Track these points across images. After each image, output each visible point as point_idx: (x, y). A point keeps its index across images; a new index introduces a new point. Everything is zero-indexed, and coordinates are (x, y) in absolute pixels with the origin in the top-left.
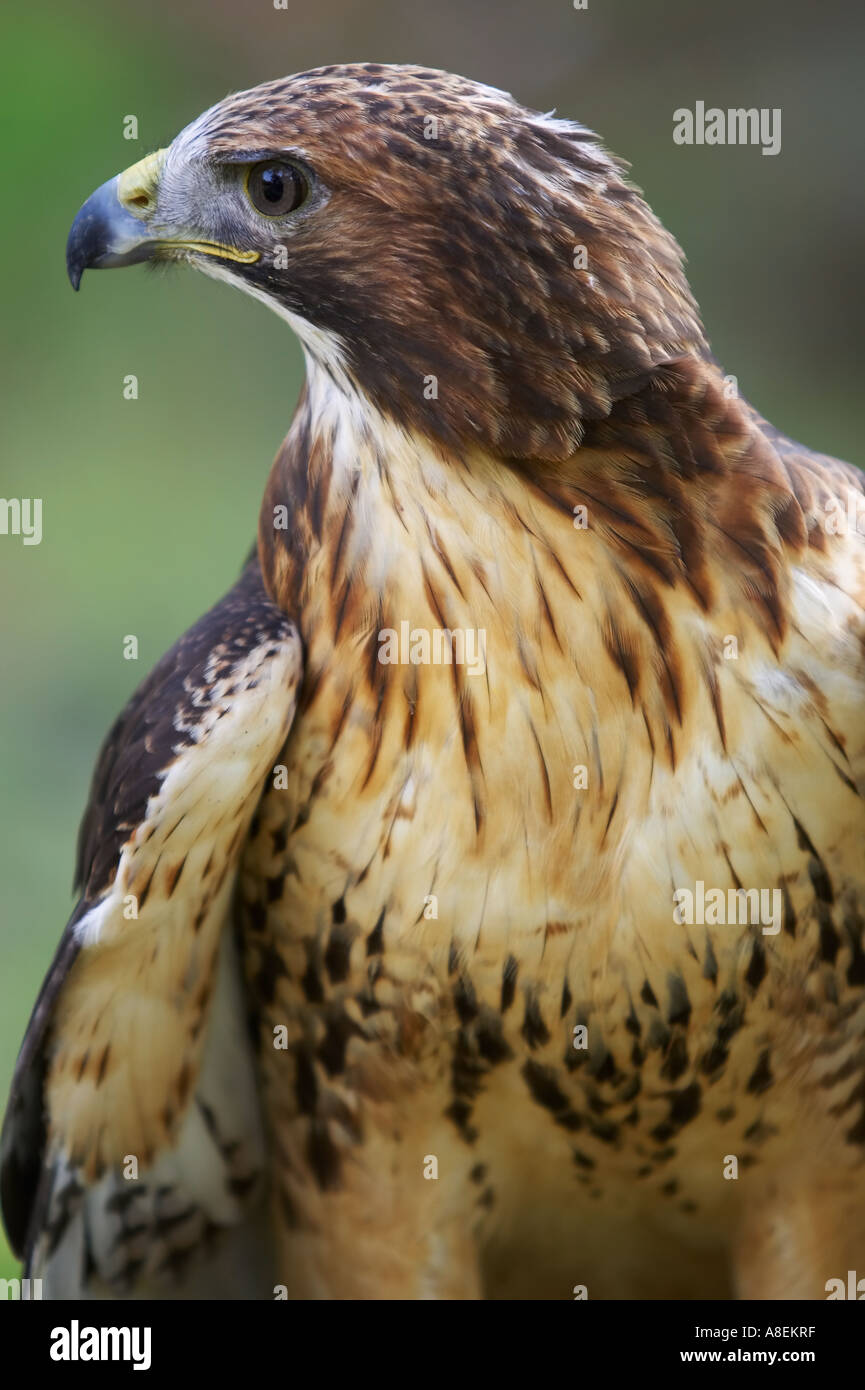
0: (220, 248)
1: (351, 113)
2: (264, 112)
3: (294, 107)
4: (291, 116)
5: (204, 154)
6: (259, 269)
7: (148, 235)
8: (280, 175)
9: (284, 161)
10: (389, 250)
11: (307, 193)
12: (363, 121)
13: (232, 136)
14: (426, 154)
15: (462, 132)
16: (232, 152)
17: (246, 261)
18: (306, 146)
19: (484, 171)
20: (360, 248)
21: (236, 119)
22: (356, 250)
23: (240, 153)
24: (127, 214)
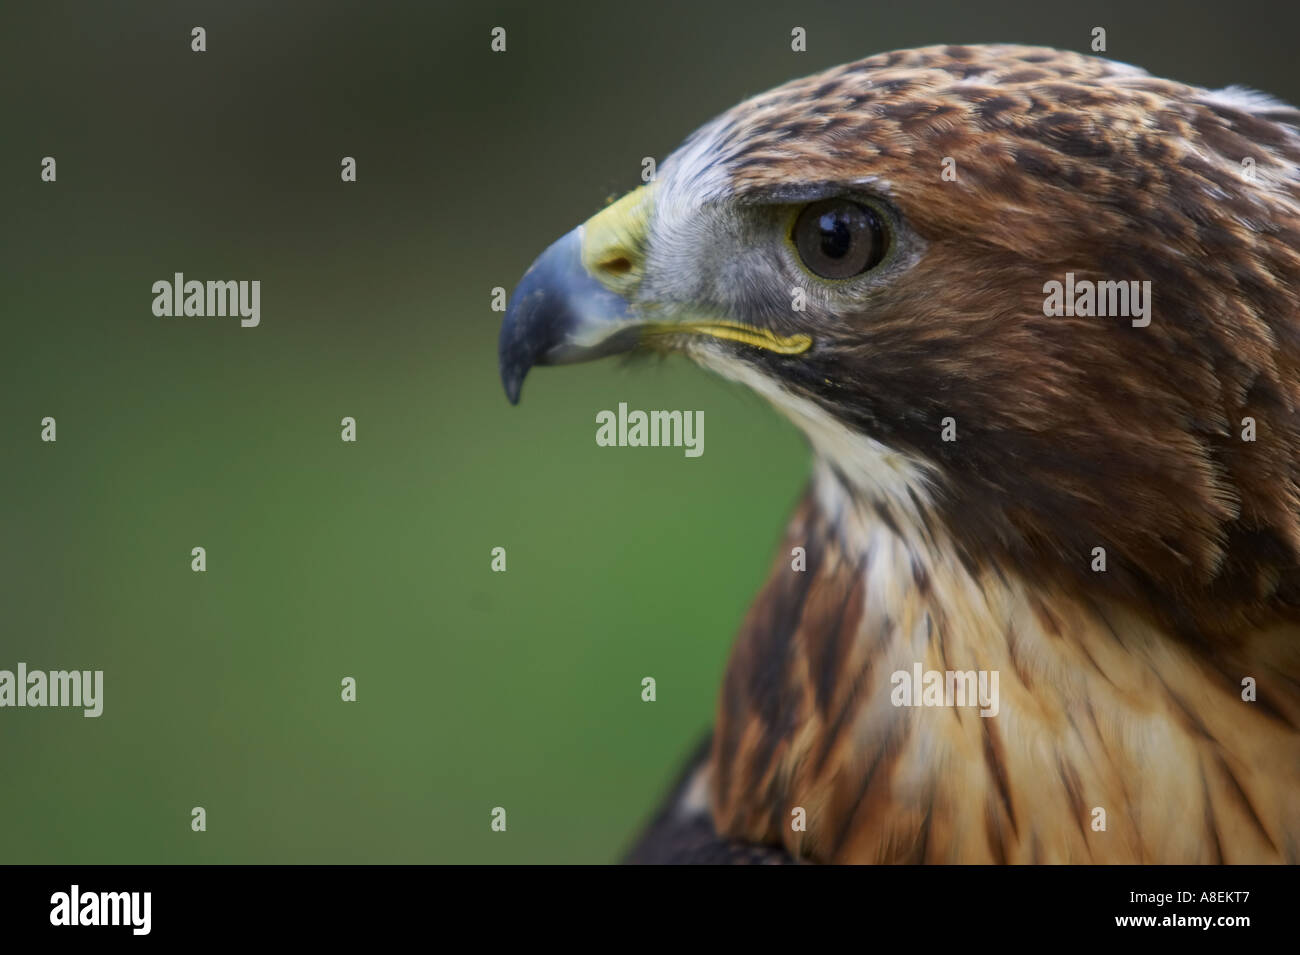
0: (744, 331)
1: (956, 119)
2: (814, 124)
3: (862, 116)
4: (861, 128)
5: (726, 194)
6: (808, 363)
7: (631, 316)
8: (846, 220)
9: (854, 198)
10: (1018, 319)
11: (888, 245)
12: (974, 130)
13: (771, 162)
14: (1073, 166)
15: (1120, 126)
16: (773, 187)
17: (790, 351)
18: (889, 175)
19: (1158, 173)
20: (971, 324)
21: (769, 136)
22: (969, 327)
23: (787, 188)
24: (597, 286)
